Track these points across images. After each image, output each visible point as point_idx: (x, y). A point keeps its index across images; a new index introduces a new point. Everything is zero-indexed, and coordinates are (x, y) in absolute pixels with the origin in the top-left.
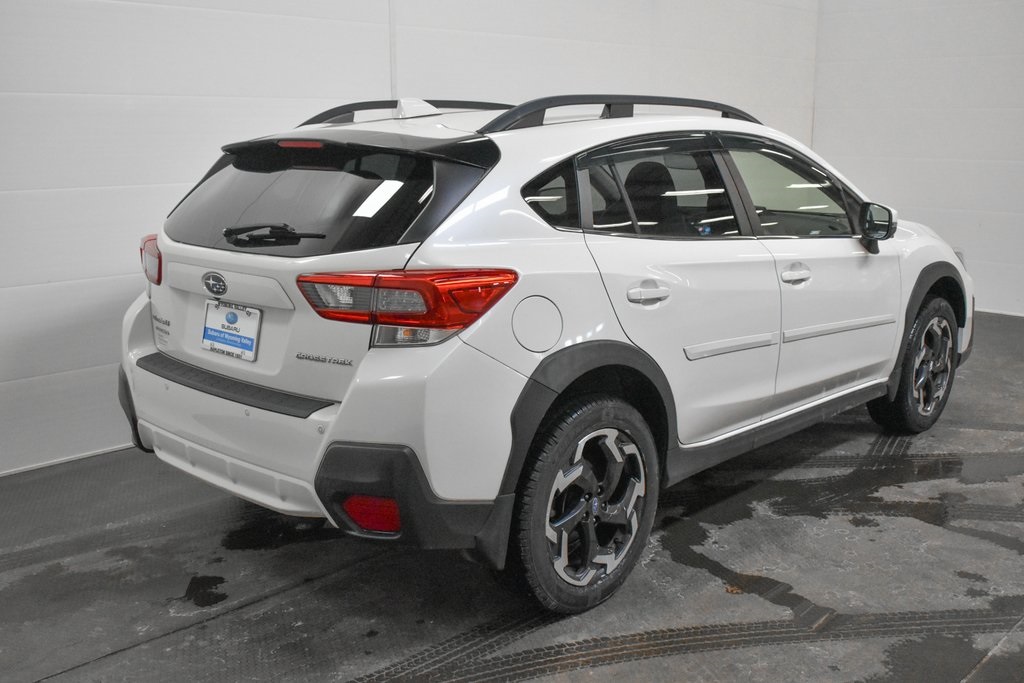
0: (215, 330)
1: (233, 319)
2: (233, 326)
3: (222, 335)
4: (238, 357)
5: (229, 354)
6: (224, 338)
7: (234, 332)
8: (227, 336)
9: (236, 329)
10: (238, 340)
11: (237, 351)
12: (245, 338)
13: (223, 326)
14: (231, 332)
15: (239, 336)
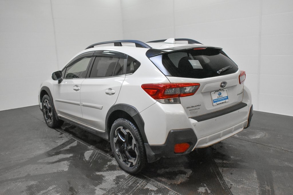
0: (216, 99)
1: (220, 94)
2: (221, 96)
3: (218, 100)
4: (225, 102)
5: (222, 103)
6: (219, 100)
7: (222, 97)
8: (220, 99)
9: (222, 96)
10: (223, 98)
11: (224, 101)
12: (225, 97)
13: (218, 97)
14: (221, 97)
15: (223, 97)
